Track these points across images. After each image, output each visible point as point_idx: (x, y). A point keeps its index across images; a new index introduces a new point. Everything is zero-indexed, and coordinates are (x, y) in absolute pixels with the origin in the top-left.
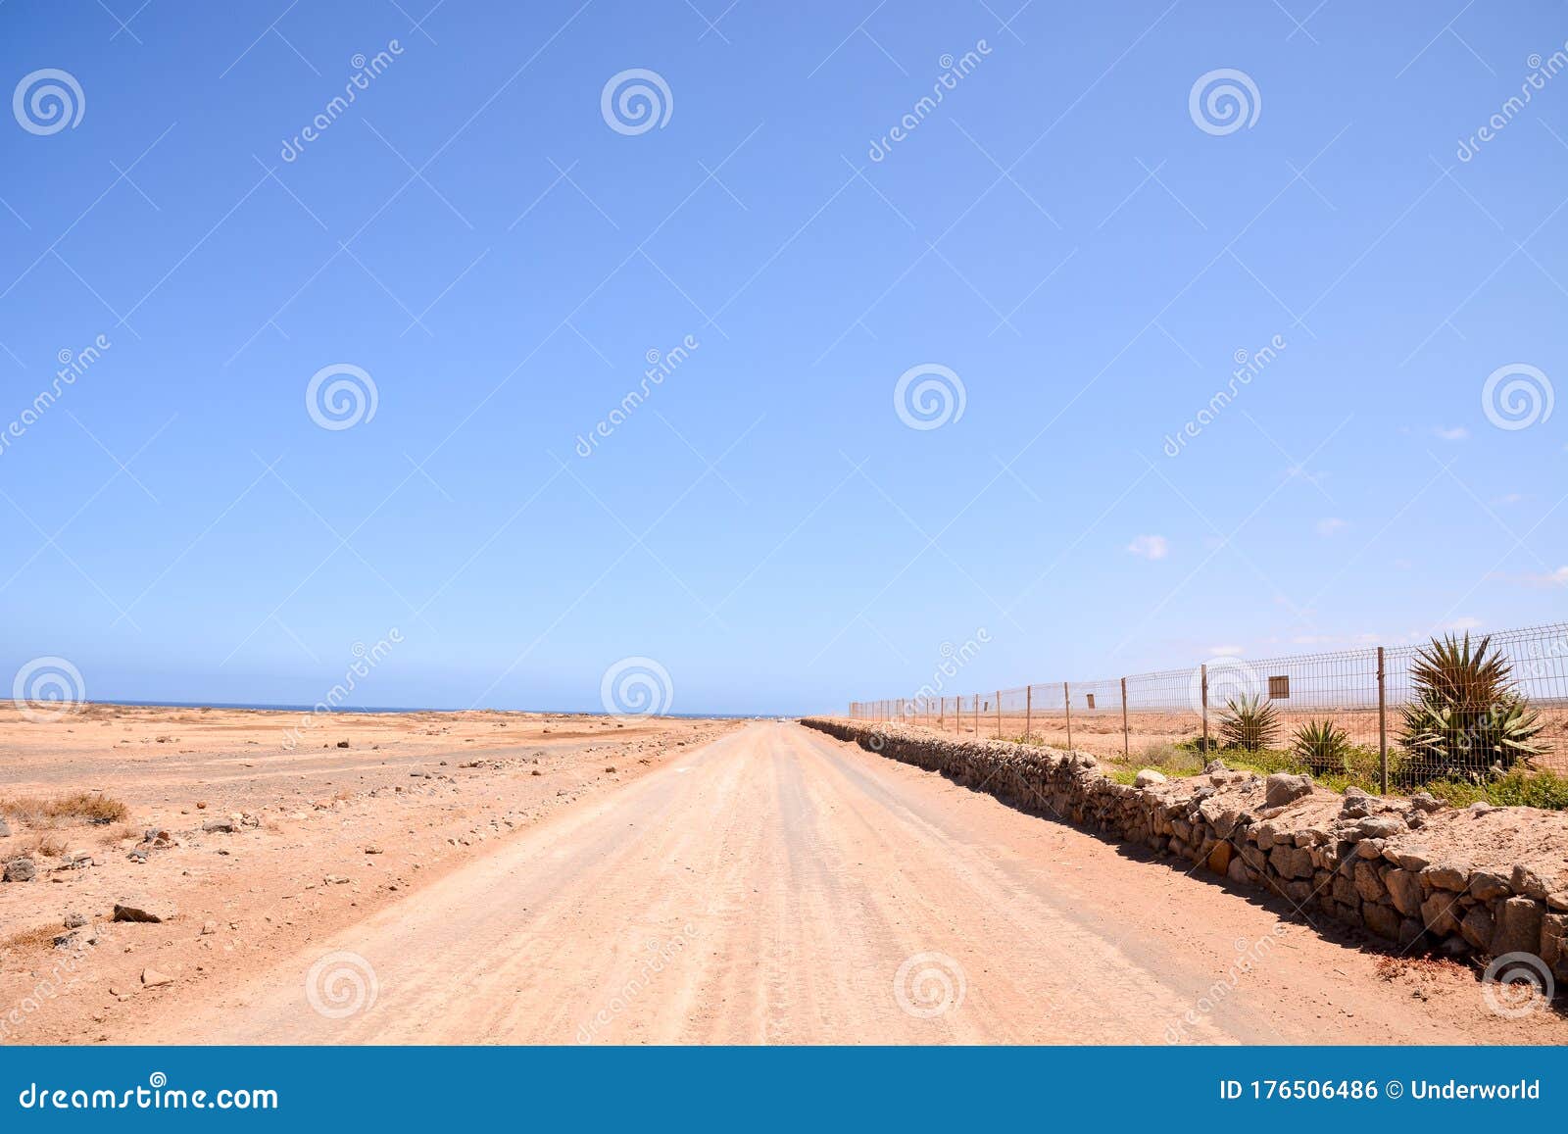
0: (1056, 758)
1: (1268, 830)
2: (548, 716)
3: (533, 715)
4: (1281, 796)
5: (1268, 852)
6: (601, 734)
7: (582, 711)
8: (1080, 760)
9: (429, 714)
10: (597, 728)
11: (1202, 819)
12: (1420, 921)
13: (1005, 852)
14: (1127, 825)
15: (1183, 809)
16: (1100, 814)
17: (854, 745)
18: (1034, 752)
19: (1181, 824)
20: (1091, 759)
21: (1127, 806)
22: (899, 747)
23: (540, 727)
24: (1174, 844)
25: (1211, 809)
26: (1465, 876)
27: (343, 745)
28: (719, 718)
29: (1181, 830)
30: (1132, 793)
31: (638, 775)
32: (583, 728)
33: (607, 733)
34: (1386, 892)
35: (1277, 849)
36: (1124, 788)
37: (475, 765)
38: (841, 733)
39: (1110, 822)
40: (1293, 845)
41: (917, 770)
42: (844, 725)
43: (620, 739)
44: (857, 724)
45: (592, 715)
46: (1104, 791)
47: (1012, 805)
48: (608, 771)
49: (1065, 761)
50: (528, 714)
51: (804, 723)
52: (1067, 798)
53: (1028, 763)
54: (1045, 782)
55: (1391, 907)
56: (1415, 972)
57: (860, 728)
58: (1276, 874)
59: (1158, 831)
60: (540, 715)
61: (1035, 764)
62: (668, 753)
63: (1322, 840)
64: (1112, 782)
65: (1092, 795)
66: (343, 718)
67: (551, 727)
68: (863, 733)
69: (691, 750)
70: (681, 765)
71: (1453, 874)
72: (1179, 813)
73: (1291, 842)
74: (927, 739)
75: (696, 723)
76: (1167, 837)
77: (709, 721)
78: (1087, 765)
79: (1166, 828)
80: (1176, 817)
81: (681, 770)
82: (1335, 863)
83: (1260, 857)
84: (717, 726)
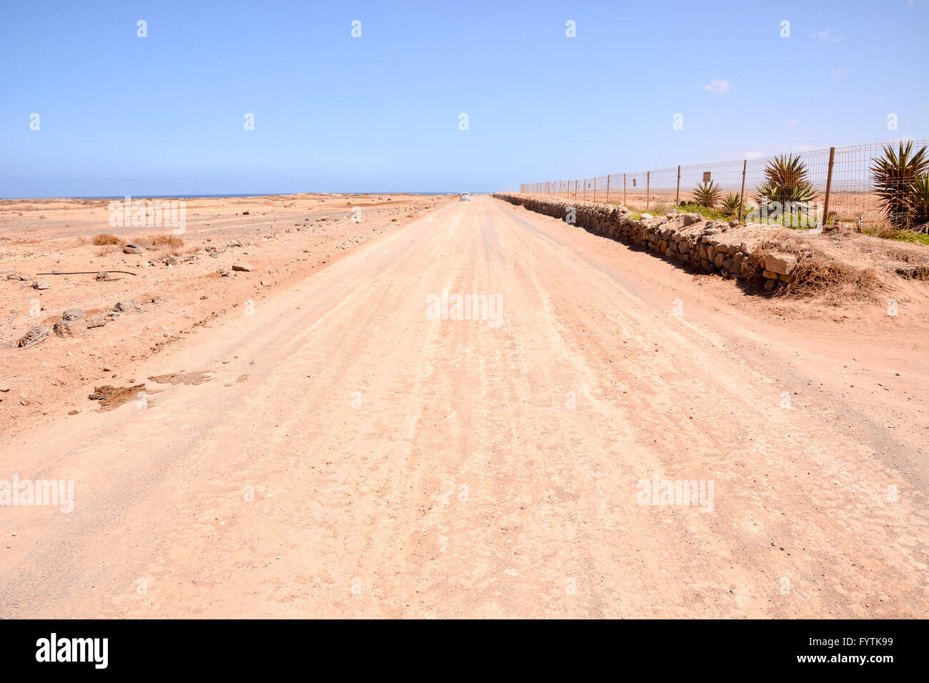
0: (611, 210)
1: (679, 235)
2: (346, 195)
3: (337, 195)
4: (689, 222)
5: (678, 244)
6: (380, 204)
7: (364, 192)
8: (620, 210)
9: (276, 196)
10: (376, 201)
11: (660, 232)
12: (714, 264)
13: (581, 249)
14: (634, 237)
15: (653, 229)
16: (625, 233)
17: (522, 207)
18: (603, 207)
19: (653, 235)
20: (626, 209)
21: (635, 229)
22: (544, 208)
23: (345, 201)
24: (650, 244)
25: (663, 229)
26: (728, 247)
27: (246, 213)
28: (445, 194)
29: (652, 238)
30: (637, 223)
31: (408, 223)
32: (369, 201)
33: (383, 204)
34: (707, 255)
35: (681, 242)
36: (635, 221)
37: (324, 220)
38: (515, 201)
39: (628, 237)
40: (685, 241)
41: (552, 218)
42: (516, 197)
43: (392, 206)
44: (523, 196)
45: (371, 194)
46: (628, 224)
47: (591, 232)
48: (393, 221)
49: (614, 211)
50: (334, 195)
51: (494, 196)
52: (614, 227)
53: (599, 212)
54: (606, 221)
55: (708, 260)
56: (703, 278)
57: (525, 198)
58: (680, 252)
59: (644, 238)
60: (341, 195)
61: (603, 213)
62: (420, 212)
63: (693, 237)
64: (630, 219)
65: (623, 226)
66: (231, 200)
67: (350, 200)
68: (526, 201)
69: (433, 211)
70: (429, 218)
71: (725, 246)
72: (652, 231)
73: (684, 239)
74: (558, 202)
75: (431, 197)
76: (647, 241)
77: (439, 196)
78: (624, 212)
79: (647, 237)
80: (651, 233)
81: (429, 220)
82: (695, 246)
83: (675, 246)
84: (444, 199)
